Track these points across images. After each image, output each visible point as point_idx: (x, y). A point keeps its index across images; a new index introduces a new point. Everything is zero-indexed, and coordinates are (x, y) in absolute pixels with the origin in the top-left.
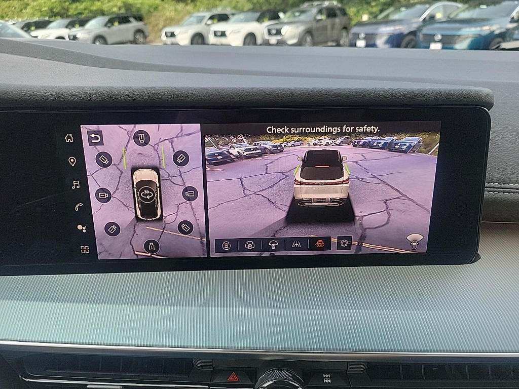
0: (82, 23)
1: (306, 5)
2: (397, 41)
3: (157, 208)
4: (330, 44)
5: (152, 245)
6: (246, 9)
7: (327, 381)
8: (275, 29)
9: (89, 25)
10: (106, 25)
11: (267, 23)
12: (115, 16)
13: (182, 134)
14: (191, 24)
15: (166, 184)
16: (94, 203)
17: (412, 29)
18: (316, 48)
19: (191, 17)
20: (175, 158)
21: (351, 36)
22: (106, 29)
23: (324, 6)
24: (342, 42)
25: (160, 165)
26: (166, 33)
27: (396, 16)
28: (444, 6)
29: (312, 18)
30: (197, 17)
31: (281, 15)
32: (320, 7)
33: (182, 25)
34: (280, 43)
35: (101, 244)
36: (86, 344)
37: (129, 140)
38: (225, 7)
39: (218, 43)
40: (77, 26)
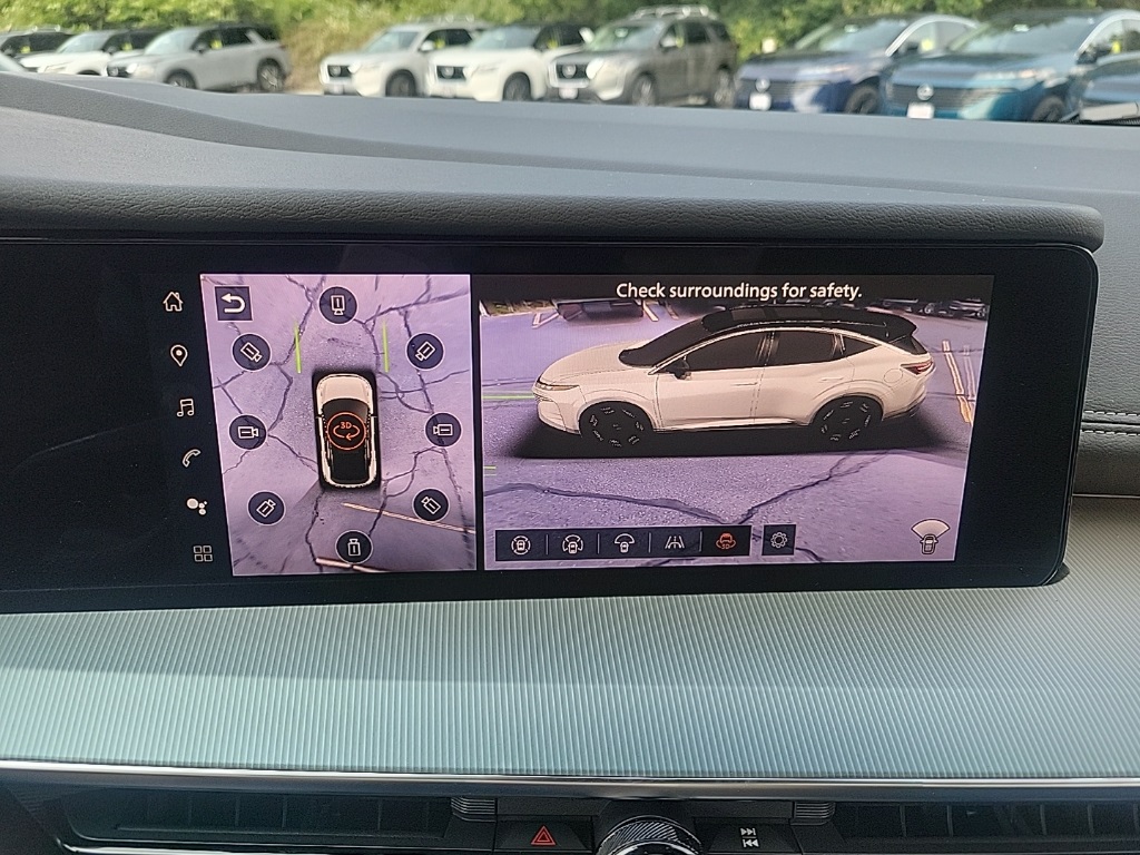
0: (141, 41)
1: (641, 14)
2: (837, 98)
3: (369, 461)
4: (692, 101)
5: (353, 544)
6: (508, 20)
7: (749, 843)
8: (571, 65)
9: (155, 47)
10: (193, 47)
11: (555, 52)
12: (214, 27)
13: (429, 297)
14: (387, 49)
15: (390, 407)
16: (227, 449)
17: (871, 74)
18: (660, 108)
19: (386, 33)
20: (411, 350)
21: (738, 84)
22: (194, 55)
23: (680, 17)
24: (718, 98)
25: (378, 364)
26: (330, 68)
27: (834, 45)
28: (938, 24)
29: (654, 44)
30: (400, 33)
31: (586, 35)
32: (671, 19)
33: (367, 52)
34: (583, 97)
35: (240, 541)
36: (220, 768)
37: (310, 308)
38: (462, 14)
39: (447, 93)
40: (128, 47)
